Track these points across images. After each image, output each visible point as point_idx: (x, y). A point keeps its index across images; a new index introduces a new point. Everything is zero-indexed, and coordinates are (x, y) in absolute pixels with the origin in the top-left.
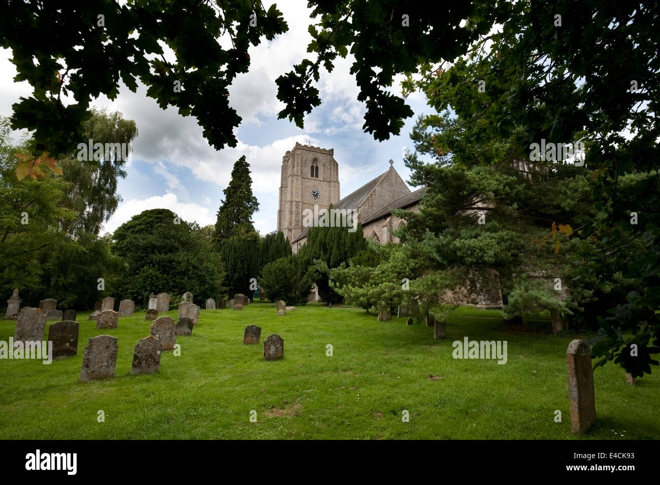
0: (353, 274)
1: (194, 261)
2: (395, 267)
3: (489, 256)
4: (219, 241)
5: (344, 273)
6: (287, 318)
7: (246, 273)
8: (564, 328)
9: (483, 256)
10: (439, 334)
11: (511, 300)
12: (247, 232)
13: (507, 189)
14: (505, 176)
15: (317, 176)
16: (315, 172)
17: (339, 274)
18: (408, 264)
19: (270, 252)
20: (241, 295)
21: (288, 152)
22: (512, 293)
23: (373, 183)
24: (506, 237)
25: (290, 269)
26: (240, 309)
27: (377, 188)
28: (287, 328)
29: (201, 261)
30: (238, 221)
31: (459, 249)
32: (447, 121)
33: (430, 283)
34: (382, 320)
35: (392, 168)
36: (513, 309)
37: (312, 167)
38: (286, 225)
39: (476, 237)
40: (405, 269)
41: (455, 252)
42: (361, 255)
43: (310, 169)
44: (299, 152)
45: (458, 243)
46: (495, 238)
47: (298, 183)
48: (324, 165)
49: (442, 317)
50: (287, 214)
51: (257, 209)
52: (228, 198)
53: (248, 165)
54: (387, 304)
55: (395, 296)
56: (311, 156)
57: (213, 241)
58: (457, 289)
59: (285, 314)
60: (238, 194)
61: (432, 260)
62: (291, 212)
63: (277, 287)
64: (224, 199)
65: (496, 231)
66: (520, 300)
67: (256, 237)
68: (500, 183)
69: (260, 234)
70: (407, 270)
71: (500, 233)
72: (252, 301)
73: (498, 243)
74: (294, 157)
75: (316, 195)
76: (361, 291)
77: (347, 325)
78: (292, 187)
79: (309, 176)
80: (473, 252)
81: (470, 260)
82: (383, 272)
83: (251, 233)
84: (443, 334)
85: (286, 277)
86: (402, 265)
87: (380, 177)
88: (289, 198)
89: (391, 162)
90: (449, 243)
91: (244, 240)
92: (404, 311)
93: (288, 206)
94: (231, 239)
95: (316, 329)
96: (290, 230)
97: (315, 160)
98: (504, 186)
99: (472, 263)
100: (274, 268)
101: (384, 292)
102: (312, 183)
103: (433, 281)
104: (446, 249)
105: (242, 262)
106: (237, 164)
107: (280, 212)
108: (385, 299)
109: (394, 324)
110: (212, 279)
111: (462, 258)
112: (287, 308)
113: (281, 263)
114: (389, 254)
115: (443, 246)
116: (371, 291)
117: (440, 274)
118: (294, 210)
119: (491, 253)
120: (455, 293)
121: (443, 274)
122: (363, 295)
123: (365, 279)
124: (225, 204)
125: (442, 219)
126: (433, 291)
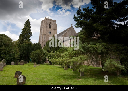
0: (56, 55)
1: (8, 50)
2: (69, 53)
3: (99, 51)
4: (19, 44)
5: (53, 55)
6: (36, 68)
7: (27, 54)
8: (120, 74)
9: (97, 50)
10: (82, 75)
11: (106, 65)
12: (28, 42)
13: (105, 30)
14: (105, 26)
15: (51, 28)
16: (50, 26)
17: (51, 55)
18: (73, 52)
19: (35, 48)
20: (23, 61)
21: (43, 20)
22: (106, 63)
23: (66, 30)
24: (105, 45)
25: (40, 53)
26: (22, 65)
27: (67, 32)
28: (34, 72)
29: (11, 50)
30: (26, 39)
31: (90, 48)
32: (88, 10)
33: (80, 58)
34: (65, 69)
35: (71, 26)
36: (106, 68)
37: (50, 25)
38: (41, 41)
39: (95, 44)
40: (72, 54)
41: (88, 49)
42: (60, 50)
43: (49, 25)
44: (46, 20)
45: (89, 46)
46: (101, 45)
47: (45, 29)
48: (53, 25)
49: (83, 70)
50: (42, 38)
51: (32, 36)
52: (23, 32)
53: (30, 22)
54: (66, 65)
55: (68, 62)
56: (50, 22)
57: (18, 44)
58: (88, 61)
59: (36, 67)
60: (26, 31)
61: (81, 51)
62: (43, 37)
63: (35, 58)
64: (22, 32)
65: (101, 43)
66: (109, 65)
67: (31, 44)
68: (103, 28)
69: (32, 43)
70: (73, 54)
71: (102, 43)
72: (28, 63)
73: (102, 46)
74: (44, 22)
75: (50, 33)
76: (57, 60)
77: (54, 71)
78: (43, 30)
79: (49, 27)
80: (94, 49)
81: (93, 51)
82: (65, 55)
83: (29, 42)
84: (83, 75)
85: (38, 56)
86: (71, 52)
87: (68, 28)
88: (42, 33)
89: (72, 24)
90: (87, 46)
91: (27, 44)
92: (72, 67)
93: (42, 35)
94: (23, 44)
95: (44, 72)
96: (42, 42)
97: (51, 23)
98: (104, 29)
99: (93, 52)
100: (35, 53)
101: (65, 61)
102: (49, 29)
103: (81, 58)
104: (85, 47)
105: (26, 51)
106: (26, 22)
107: (40, 37)
108: (65, 63)
109: (68, 71)
110: (14, 55)
111: (90, 50)
112: (37, 65)
113: (37, 51)
114: (68, 49)
115: (85, 46)
116: (61, 60)
117: (83, 56)
118: (44, 37)
119: (100, 49)
120: (87, 62)
121: (84, 56)
122: (58, 61)
123: (59, 56)
124: (22, 33)
125: (85, 39)
126: (81, 61)
